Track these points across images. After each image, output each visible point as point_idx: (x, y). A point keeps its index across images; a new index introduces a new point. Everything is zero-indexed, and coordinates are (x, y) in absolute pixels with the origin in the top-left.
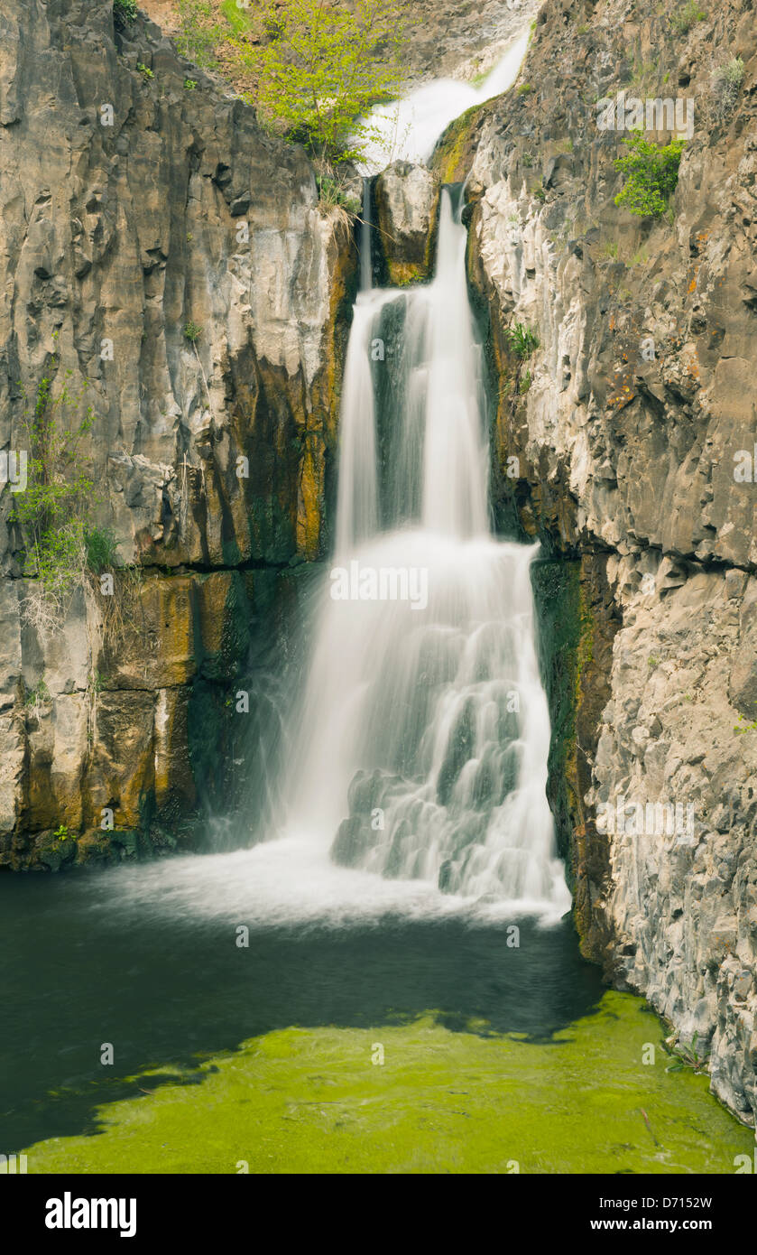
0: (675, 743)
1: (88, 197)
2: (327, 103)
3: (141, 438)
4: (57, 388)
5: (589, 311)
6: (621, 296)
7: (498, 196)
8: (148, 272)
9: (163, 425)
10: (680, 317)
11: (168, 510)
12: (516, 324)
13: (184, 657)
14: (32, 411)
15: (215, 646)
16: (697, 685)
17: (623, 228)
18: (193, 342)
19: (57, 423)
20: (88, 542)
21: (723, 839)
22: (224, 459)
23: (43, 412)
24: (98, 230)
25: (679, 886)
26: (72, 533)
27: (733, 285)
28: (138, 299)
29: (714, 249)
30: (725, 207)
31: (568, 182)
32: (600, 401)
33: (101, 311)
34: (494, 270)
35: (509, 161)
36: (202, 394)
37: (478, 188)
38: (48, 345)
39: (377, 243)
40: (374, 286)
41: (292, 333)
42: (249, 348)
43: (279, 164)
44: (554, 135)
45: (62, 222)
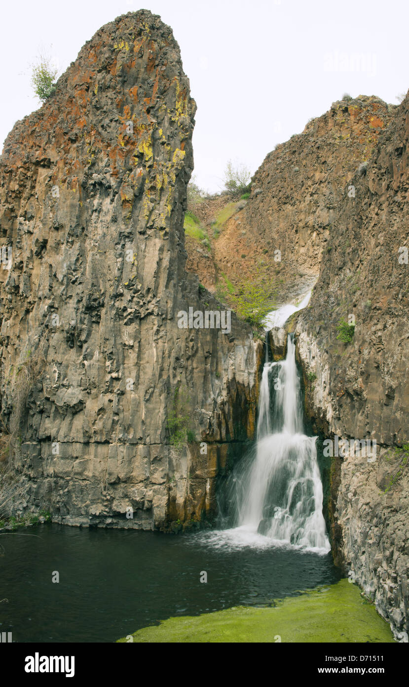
0: (361, 498)
1: (190, 338)
2: (256, 311)
3: (203, 404)
4: (180, 390)
5: (331, 369)
6: (340, 365)
7: (304, 336)
8: (206, 358)
9: (210, 401)
10: (357, 371)
11: (210, 425)
12: (309, 372)
13: (215, 469)
14: (173, 397)
15: (223, 466)
16: (367, 480)
17: (340, 346)
18: (218, 377)
19: (180, 400)
20: (188, 434)
21: (376, 529)
22: (227, 410)
23: (176, 397)
24: (193, 347)
25: (364, 543)
26: (183, 432)
27: (372, 362)
28: (203, 365)
29: (366, 352)
30: (368, 340)
31: (323, 333)
32: (335, 394)
33: (193, 369)
34: (303, 357)
35: (306, 327)
36: (221, 392)
37: (298, 334)
38: (178, 378)
39: (270, 349)
40: (269, 361)
41: (246, 374)
42: (234, 379)
43: (243, 328)
44: (319, 320)
45: (184, 344)
